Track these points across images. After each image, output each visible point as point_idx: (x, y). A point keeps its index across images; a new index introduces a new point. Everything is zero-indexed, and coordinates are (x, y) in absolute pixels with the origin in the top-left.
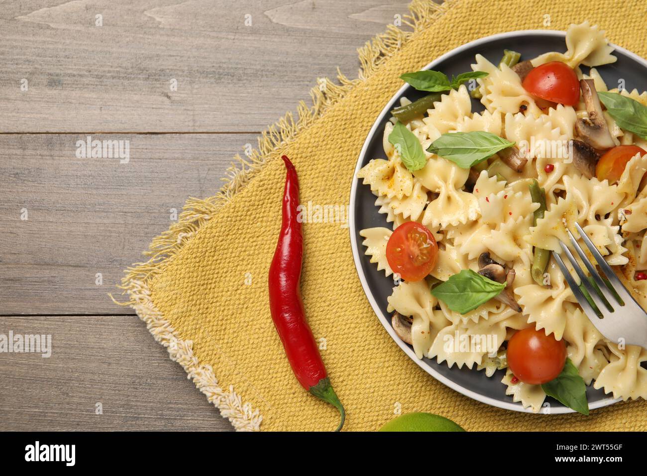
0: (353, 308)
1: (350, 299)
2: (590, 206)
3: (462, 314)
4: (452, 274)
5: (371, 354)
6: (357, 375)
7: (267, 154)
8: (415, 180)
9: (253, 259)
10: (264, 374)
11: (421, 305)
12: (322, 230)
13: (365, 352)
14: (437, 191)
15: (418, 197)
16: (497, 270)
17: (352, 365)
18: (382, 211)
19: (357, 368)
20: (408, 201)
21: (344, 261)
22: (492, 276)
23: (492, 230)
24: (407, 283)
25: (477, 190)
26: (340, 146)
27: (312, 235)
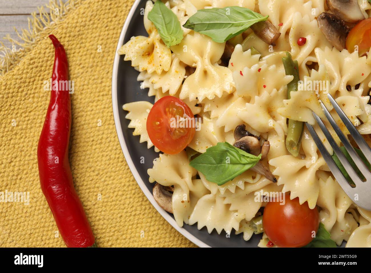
0: (120, 176)
1: (118, 169)
2: (341, 77)
3: (219, 185)
4: (210, 146)
5: (138, 220)
6: (125, 239)
7: (37, 34)
8: (174, 55)
9: (26, 133)
10: (37, 241)
11: (181, 176)
12: (91, 104)
13: (132, 218)
14: (194, 65)
15: (176, 72)
16: (252, 142)
17: (120, 229)
18: (143, 86)
19: (125, 232)
20: (167, 75)
21: (111, 133)
22: (248, 149)
23: (247, 104)
24: (167, 155)
25: (232, 64)
26: (106, 25)
27: (81, 109)
